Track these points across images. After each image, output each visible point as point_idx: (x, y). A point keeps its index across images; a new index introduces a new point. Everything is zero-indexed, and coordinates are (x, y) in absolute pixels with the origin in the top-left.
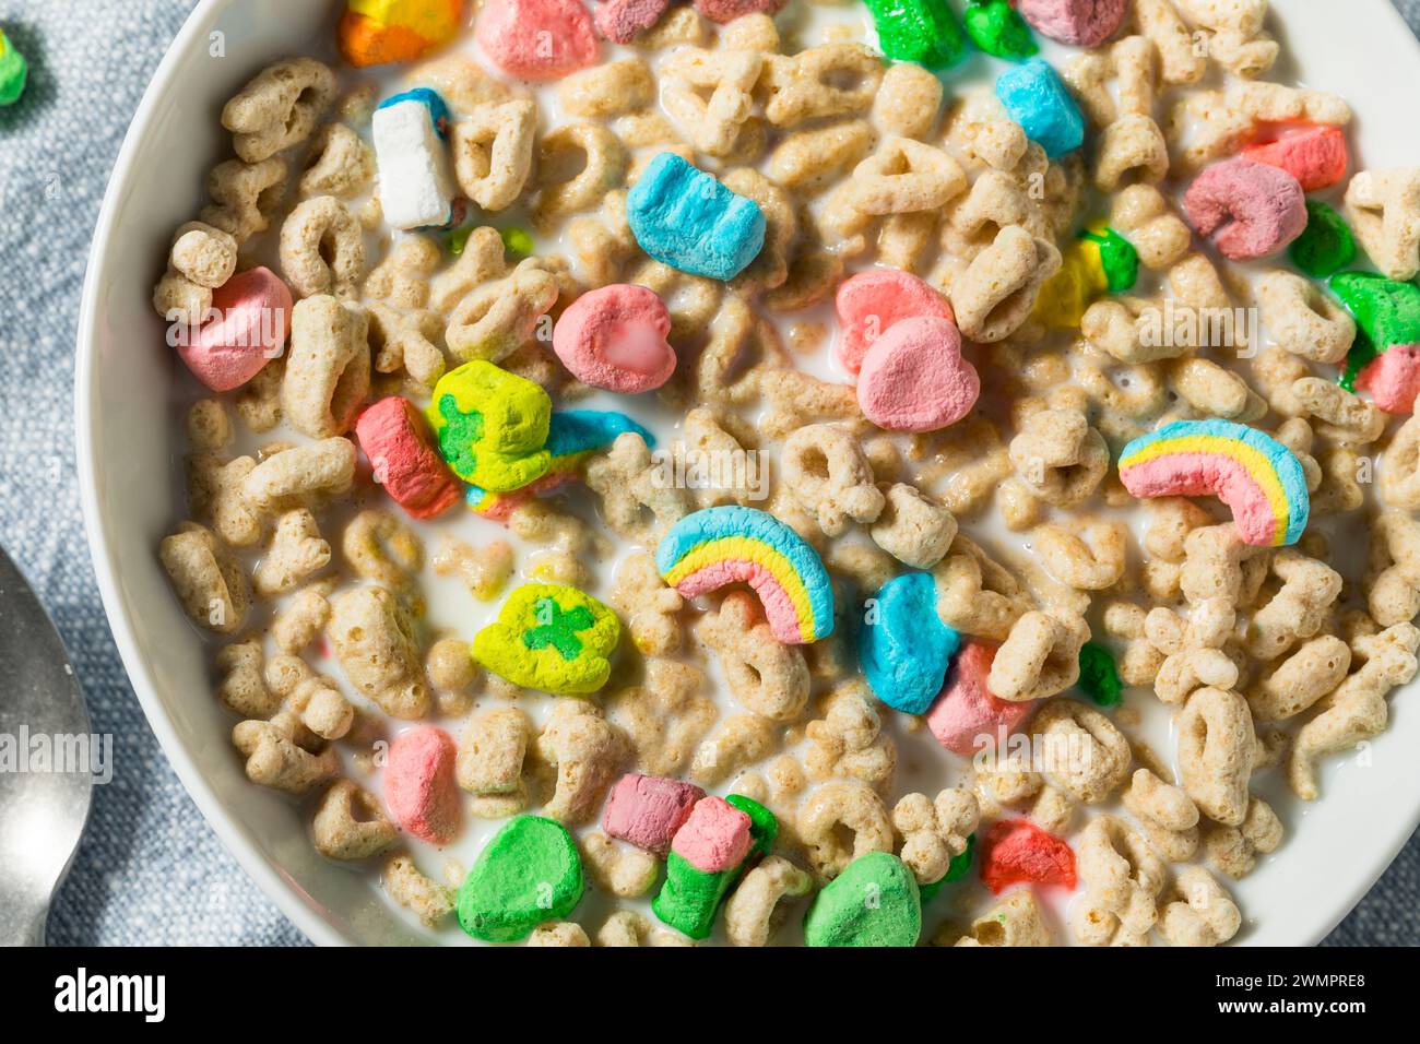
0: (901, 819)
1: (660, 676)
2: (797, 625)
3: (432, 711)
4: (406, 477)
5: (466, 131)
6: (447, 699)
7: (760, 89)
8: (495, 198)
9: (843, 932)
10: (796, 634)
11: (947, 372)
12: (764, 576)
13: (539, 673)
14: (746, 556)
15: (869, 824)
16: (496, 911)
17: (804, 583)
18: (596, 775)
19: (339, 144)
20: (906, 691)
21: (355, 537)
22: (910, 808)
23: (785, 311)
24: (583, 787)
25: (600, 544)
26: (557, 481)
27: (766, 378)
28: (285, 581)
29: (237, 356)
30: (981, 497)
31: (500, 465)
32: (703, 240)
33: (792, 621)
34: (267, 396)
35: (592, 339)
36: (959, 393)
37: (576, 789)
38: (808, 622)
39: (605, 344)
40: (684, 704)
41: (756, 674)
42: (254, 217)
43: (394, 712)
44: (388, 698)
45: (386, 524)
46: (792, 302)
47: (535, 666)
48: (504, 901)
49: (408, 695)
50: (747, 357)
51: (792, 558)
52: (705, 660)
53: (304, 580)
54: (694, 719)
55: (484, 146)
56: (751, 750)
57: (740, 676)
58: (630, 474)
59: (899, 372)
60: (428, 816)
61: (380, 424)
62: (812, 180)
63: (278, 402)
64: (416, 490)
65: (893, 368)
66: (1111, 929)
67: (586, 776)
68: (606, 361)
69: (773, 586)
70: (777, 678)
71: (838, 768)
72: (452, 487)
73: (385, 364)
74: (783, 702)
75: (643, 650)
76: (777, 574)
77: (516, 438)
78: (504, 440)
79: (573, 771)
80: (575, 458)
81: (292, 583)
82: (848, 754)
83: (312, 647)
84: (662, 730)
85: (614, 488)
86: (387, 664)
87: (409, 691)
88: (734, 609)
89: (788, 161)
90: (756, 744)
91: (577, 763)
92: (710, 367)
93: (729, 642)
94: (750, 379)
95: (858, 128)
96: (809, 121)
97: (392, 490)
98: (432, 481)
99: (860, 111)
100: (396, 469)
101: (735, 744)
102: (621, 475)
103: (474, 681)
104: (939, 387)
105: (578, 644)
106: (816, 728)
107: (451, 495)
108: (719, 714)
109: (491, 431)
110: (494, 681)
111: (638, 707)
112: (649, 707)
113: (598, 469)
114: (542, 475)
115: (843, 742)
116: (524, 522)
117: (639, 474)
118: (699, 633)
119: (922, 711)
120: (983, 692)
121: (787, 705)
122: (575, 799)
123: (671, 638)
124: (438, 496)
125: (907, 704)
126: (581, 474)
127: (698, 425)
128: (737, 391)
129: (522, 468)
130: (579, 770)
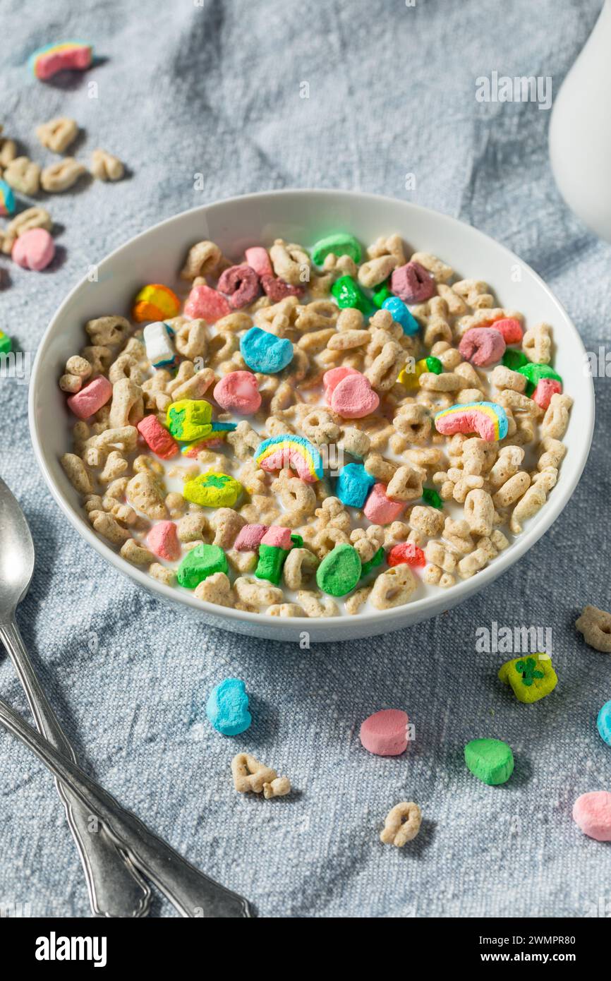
0: (353, 536)
1: (257, 501)
3: (167, 516)
4: (156, 439)
5: (179, 334)
6: (173, 512)
7: (292, 317)
8: (190, 351)
9: (330, 570)
10: (308, 471)
11: (364, 389)
13: (209, 495)
15: (340, 538)
16: (191, 568)
18: (231, 529)
19: (132, 342)
21: (138, 463)
22: (356, 533)
23: (305, 390)
24: (226, 532)
25: (234, 464)
26: (216, 442)
27: (298, 408)
28: (110, 475)
29: (90, 398)
30: (383, 441)
31: (192, 426)
32: (269, 350)
33: (305, 468)
34: (104, 420)
35: (227, 386)
36: (370, 398)
37: (223, 532)
38: (312, 467)
39: (233, 387)
40: (267, 509)
41: (294, 495)
42: (98, 362)
43: (153, 517)
44: (150, 511)
45: (149, 459)
46: (307, 384)
47: (207, 493)
48: (195, 565)
49: (158, 509)
50: (290, 401)
51: (305, 445)
52: (275, 497)
53: (118, 474)
54: (270, 515)
55: (186, 338)
56: (294, 522)
57: (288, 497)
58: (244, 434)
59: (346, 390)
60: (165, 547)
61: (146, 425)
62: (314, 348)
63: (109, 423)
64: (161, 444)
65: (343, 388)
66: (439, 575)
67: (227, 528)
68: (233, 394)
70: (302, 492)
71: (329, 525)
72: (175, 445)
73: (150, 406)
75: (250, 493)
77: (198, 417)
78: (193, 417)
79: (222, 527)
80: (223, 432)
81: (113, 476)
82: (332, 518)
83: (122, 497)
84: (258, 517)
85: (237, 441)
86: (149, 495)
87: (158, 507)
88: (284, 474)
89: (305, 340)
90: (295, 519)
91: (223, 523)
92: (274, 404)
93: (284, 487)
94: (291, 408)
95: (331, 330)
96: (311, 326)
97: (151, 444)
98: (167, 441)
99: (333, 325)
100: (152, 435)
101: (287, 519)
102: (240, 435)
103: (184, 505)
104: (362, 396)
105: (224, 485)
106: (318, 511)
107: (175, 448)
108: (281, 514)
109: (188, 414)
110: (192, 506)
111: (249, 509)
112: (253, 510)
113: (231, 435)
114: (209, 437)
115: (329, 513)
116: (203, 454)
117: (247, 433)
118: (272, 488)
119: (361, 506)
120: (384, 495)
121: (306, 503)
122: (224, 536)
123: (261, 487)
124: (170, 448)
125: (354, 502)
126: (225, 438)
127: (270, 421)
128: (286, 412)
129: (201, 427)
130: (224, 526)
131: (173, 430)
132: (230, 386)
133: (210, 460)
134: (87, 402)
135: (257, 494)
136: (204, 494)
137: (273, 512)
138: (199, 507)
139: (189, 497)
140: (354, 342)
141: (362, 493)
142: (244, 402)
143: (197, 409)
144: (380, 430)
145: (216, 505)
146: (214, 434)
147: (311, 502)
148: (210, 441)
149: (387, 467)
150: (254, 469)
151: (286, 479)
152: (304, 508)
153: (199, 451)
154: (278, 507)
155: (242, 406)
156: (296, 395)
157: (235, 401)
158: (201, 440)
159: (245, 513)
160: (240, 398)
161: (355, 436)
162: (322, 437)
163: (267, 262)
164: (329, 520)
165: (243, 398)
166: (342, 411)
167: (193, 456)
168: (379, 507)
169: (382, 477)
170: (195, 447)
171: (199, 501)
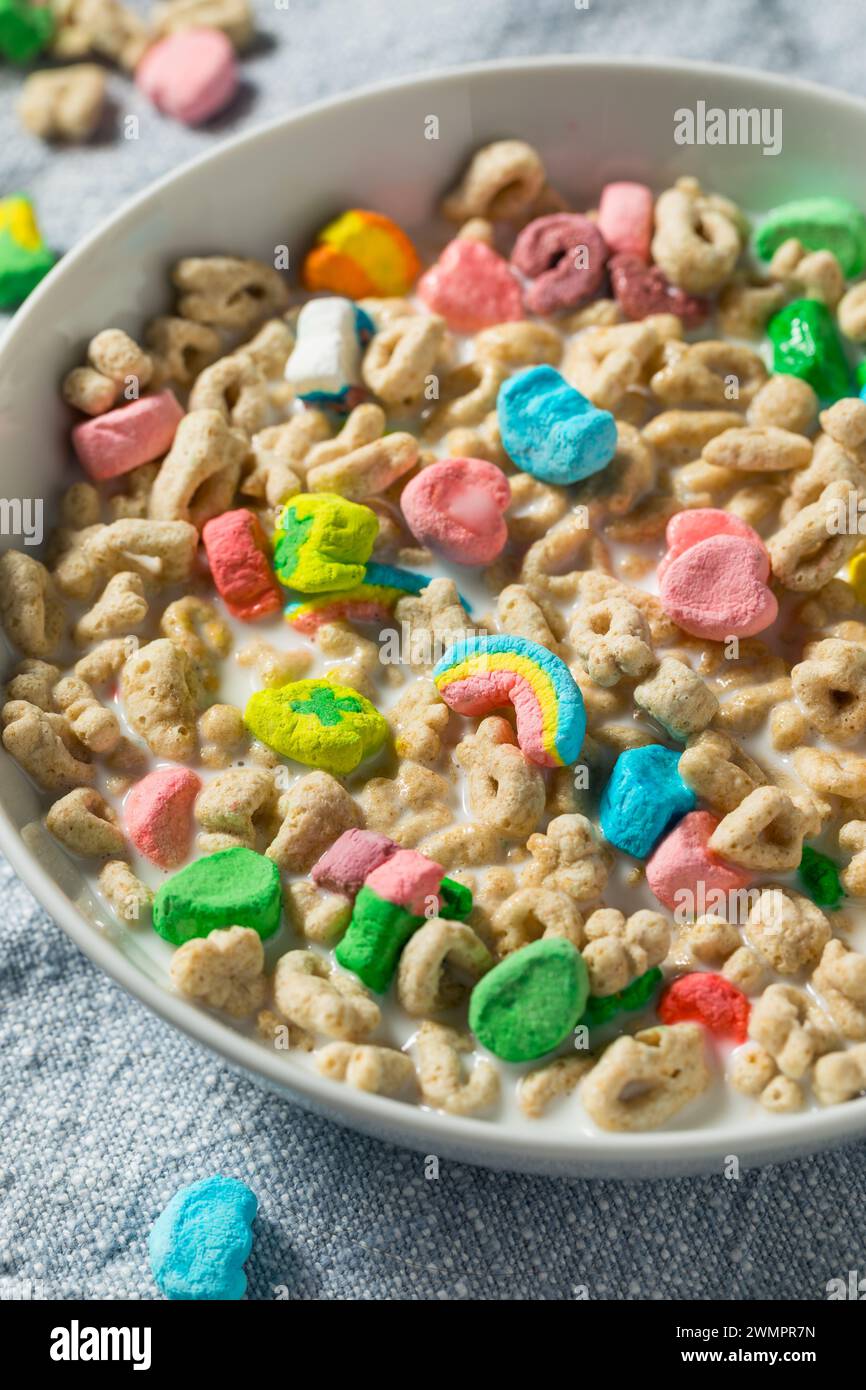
0: (592, 925)
1: (409, 777)
2: (541, 732)
3: (192, 755)
4: (233, 567)
5: (381, 340)
6: (209, 750)
7: (651, 363)
8: (388, 385)
9: (503, 993)
10: (539, 740)
11: (744, 577)
12: (523, 685)
13: (295, 734)
14: (512, 668)
15: (558, 919)
16: (184, 898)
17: (558, 698)
18: (320, 828)
19: (272, 331)
20: (628, 824)
21: (174, 613)
22: (603, 920)
23: (623, 540)
24: (304, 833)
25: (393, 673)
26: (370, 610)
27: (587, 581)
28: (99, 626)
29: (118, 438)
30: (755, 711)
31: (317, 562)
32: (556, 428)
33: (537, 728)
34: (140, 494)
35: (433, 487)
36: (752, 601)
37: (296, 831)
38: (552, 731)
39: (445, 494)
40: (423, 801)
41: (494, 784)
42: (176, 358)
43: (157, 750)
44: (155, 734)
45: (205, 611)
46: (629, 530)
47: (294, 727)
48: (197, 893)
49: (174, 733)
50: (579, 558)
51: (553, 675)
52: (455, 779)
53: (118, 628)
54: (427, 818)
55: (389, 350)
56: (472, 852)
57: (482, 785)
58: (435, 609)
59: (701, 566)
60: (155, 830)
61: (223, 530)
62: (678, 448)
63: (147, 502)
64: (240, 583)
65: (694, 562)
66: (767, 1074)
67: (308, 823)
68: (440, 509)
69: (529, 695)
70: (512, 783)
71: (549, 880)
72: (273, 592)
73: (249, 486)
74: (512, 808)
75: (400, 753)
76: (535, 686)
77: (337, 541)
78: (325, 539)
79: (298, 817)
80: (392, 593)
81: (104, 629)
82: (560, 868)
83: (106, 685)
84: (394, 817)
85: (417, 622)
86: (164, 697)
87: (176, 729)
88: (491, 725)
89: (662, 426)
90: (478, 845)
91: (304, 810)
92: (535, 555)
93: (479, 759)
94: (571, 577)
95: (733, 416)
96: (688, 396)
97: (218, 577)
98: (256, 580)
99: (741, 406)
100: (225, 557)
101: (458, 840)
102: (426, 610)
103: (238, 742)
104: (735, 591)
105: (339, 718)
106: (536, 839)
107: (271, 600)
108: (452, 821)
109: (317, 529)
110: (257, 747)
111: (380, 792)
112: (390, 797)
113: (407, 602)
114: (357, 595)
115: (558, 853)
116: (328, 631)
117: (442, 610)
118: (458, 753)
119: (641, 853)
120: (703, 843)
121: (515, 813)
122: (293, 841)
123: (429, 746)
124: (258, 598)
125: (628, 841)
126: (392, 608)
127: (511, 593)
128: (556, 581)
129: (335, 568)
130: (303, 817)
131: (279, 557)
132: (439, 488)
133: (339, 649)
134: (110, 444)
135: (413, 759)
136: (288, 726)
137: (436, 814)
138: (270, 754)
139: (253, 725)
140: (764, 459)
141: (649, 826)
142: (460, 535)
143: (339, 523)
144: (760, 681)
145: (307, 760)
146: (370, 591)
147: (528, 815)
148: (355, 604)
149: (733, 777)
150: (427, 697)
151: (487, 744)
152: (507, 823)
153: (325, 621)
154: (453, 803)
155: (454, 543)
156: (596, 547)
157: (440, 526)
158: (335, 598)
159: (367, 799)
160: (458, 522)
161: (680, 684)
162: (604, 665)
163: (644, 224)
164: (554, 868)
165: (460, 523)
166: (678, 614)
167: (307, 628)
168: (679, 869)
169: (713, 798)
170: (318, 611)
171: (273, 740)
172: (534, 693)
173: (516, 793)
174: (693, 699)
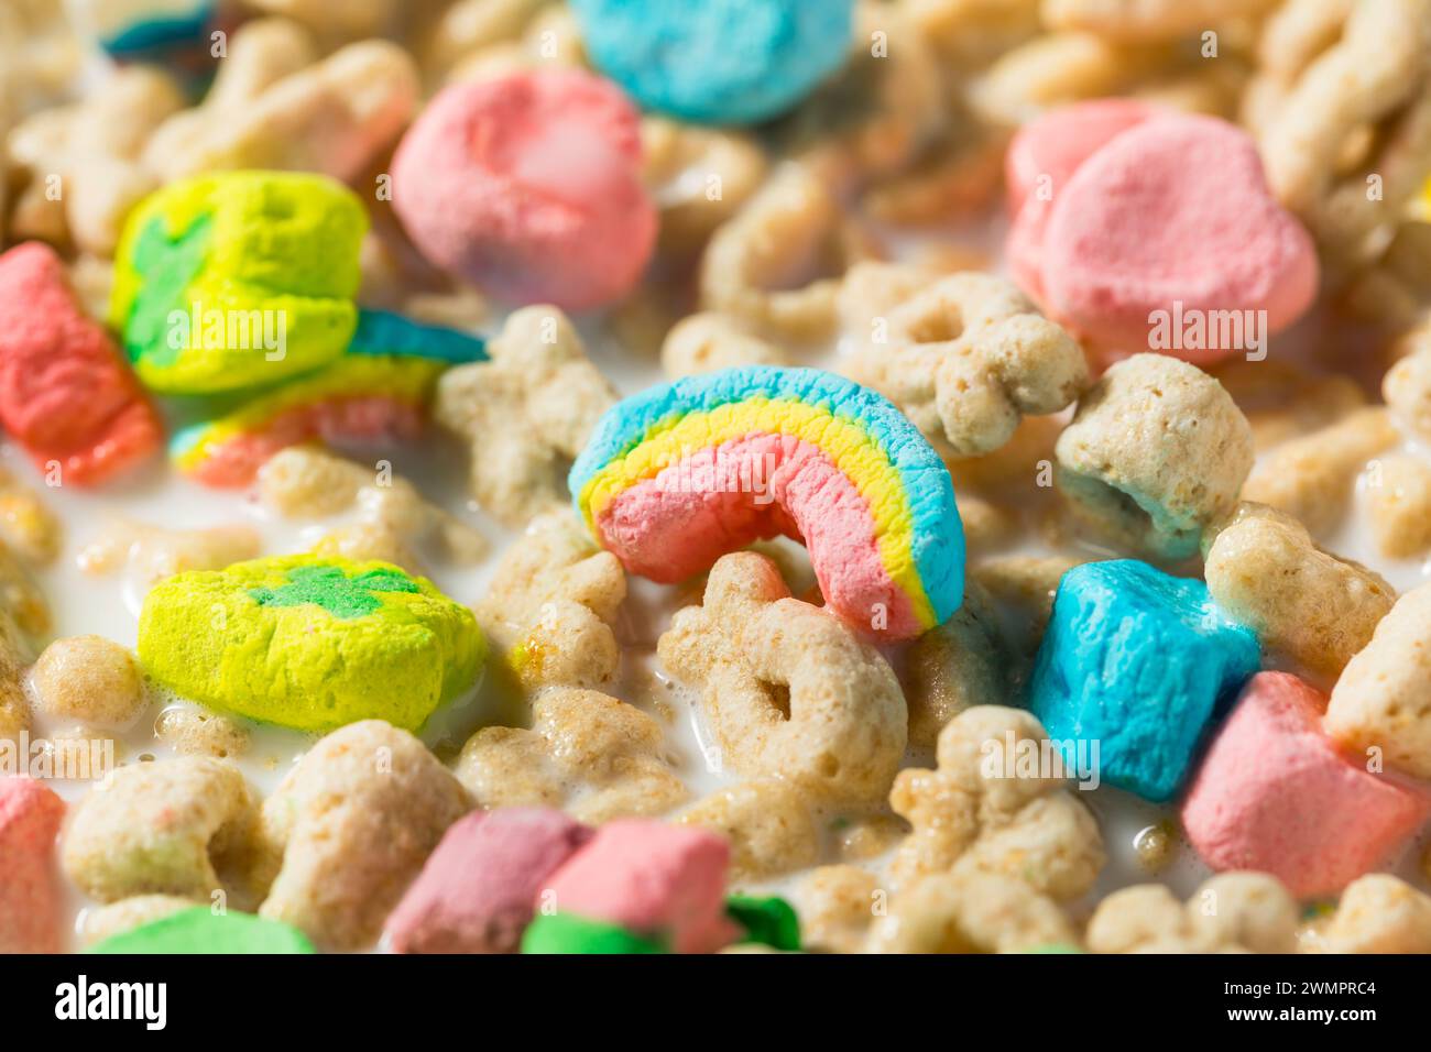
1: (563, 715)
2: (873, 541)
4: (35, 361)
10: (870, 562)
12: (800, 455)
13: (274, 652)
14: (768, 425)
17: (893, 463)
18: (383, 838)
20: (1126, 711)
24: (349, 852)
30: (1322, 486)
33: (862, 532)
35: (471, 128)
37: (332, 848)
38: (899, 531)
39: (498, 140)
40: (611, 761)
41: (778, 695)
47: (269, 637)
50: (818, 261)
51: (870, 419)
52: (671, 715)
57: (745, 705)
58: (531, 378)
64: (57, 396)
68: (496, 175)
69: (824, 470)
70: (825, 670)
71: (965, 865)
72: (139, 410)
74: (841, 724)
75: (527, 674)
76: (830, 450)
77: (279, 251)
78: (252, 248)
79: (327, 818)
80: (418, 371)
82: (987, 831)
85: (494, 414)
90: (772, 825)
91: (338, 800)
92: (725, 261)
93: (725, 651)
94: (816, 294)
98: (94, 385)
102: (511, 386)
103: (132, 706)
105: (374, 603)
106: (912, 786)
107: (135, 428)
108: (688, 797)
109: (228, 233)
110: (178, 714)
111: (504, 753)
112: (532, 762)
113: (458, 380)
114: (337, 383)
115: (975, 796)
116: (291, 466)
117: (550, 375)
119: (1167, 781)
120: (1317, 730)
121: (848, 737)
122: (328, 871)
123: (592, 645)
124: (104, 427)
125: (1132, 755)
126: (427, 401)
128: (789, 305)
130: (339, 818)
132: (485, 130)
133: (325, 500)
135: (563, 680)
136: (254, 638)
137: (649, 784)
138: (216, 723)
139: (162, 664)
141: (1180, 702)
142: (552, 222)
143: (277, 211)
144: (1309, 428)
145: (314, 712)
146: (366, 369)
147: (877, 741)
148: (338, 404)
150: (561, 551)
151: (742, 606)
152: (830, 765)
153: (276, 448)
154: (678, 762)
155: (542, 245)
157: (505, 208)
158: (292, 396)
159: (478, 769)
160: (543, 197)
161: (1171, 398)
162: (979, 391)
164: (971, 837)
165: (547, 197)
166: (1102, 296)
167: (233, 475)
168: (1276, 786)
169: (1303, 637)
170: (251, 433)
171: (221, 683)
172: (835, 465)
173: (842, 691)
174: (1208, 425)
